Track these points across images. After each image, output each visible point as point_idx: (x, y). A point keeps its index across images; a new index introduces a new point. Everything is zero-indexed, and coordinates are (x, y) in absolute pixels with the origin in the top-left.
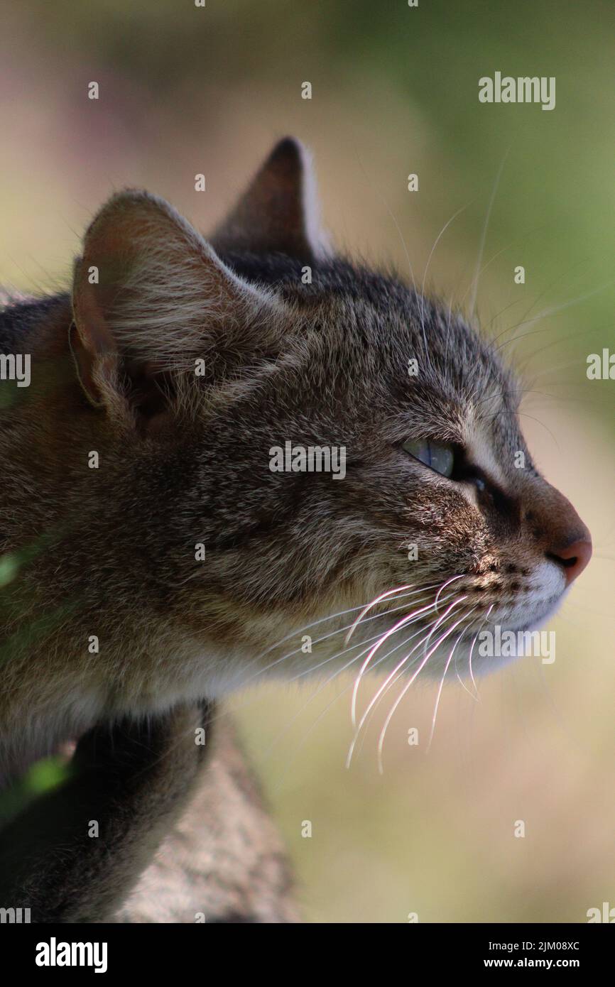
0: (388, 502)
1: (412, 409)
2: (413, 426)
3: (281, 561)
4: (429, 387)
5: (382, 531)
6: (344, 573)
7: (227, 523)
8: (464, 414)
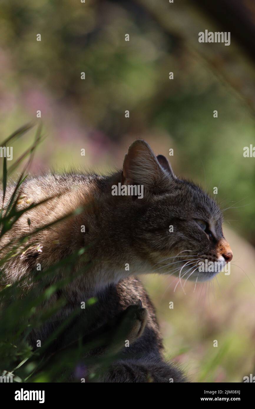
0: (189, 231)
1: (200, 212)
2: (199, 216)
3: (161, 239)
4: (205, 209)
5: (186, 237)
6: (176, 246)
7: (151, 226)
8: (211, 217)
